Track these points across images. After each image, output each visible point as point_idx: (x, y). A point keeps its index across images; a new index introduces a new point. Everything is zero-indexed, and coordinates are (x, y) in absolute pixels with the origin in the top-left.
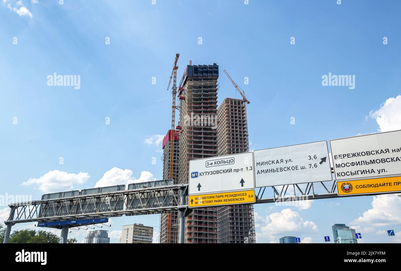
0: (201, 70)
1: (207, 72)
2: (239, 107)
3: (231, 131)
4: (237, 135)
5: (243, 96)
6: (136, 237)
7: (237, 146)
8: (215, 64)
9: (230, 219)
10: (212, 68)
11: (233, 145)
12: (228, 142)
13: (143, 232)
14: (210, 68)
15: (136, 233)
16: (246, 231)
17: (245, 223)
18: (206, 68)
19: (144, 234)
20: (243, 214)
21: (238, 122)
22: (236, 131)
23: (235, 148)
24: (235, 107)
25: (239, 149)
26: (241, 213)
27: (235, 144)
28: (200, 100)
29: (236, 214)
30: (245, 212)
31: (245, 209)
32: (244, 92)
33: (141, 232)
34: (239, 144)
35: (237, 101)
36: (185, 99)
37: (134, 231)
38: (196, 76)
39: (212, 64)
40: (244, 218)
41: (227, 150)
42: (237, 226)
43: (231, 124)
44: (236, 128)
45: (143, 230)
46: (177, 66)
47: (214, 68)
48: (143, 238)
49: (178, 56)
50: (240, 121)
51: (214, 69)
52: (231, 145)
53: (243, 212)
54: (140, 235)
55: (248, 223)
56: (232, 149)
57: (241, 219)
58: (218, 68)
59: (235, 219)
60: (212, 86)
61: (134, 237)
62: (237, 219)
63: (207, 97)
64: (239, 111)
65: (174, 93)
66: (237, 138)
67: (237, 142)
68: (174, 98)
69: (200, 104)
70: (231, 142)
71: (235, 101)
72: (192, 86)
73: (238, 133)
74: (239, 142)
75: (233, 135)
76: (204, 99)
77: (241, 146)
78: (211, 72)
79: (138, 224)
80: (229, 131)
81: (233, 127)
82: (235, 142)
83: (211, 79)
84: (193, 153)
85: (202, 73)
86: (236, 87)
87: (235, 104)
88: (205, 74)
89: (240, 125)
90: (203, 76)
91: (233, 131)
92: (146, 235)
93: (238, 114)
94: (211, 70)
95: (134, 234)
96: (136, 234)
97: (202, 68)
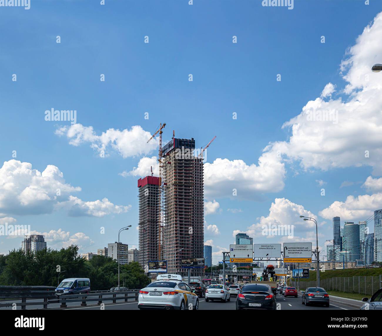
1: (187, 145)
8: (193, 139)
13: (123, 249)
14: (189, 142)
16: (200, 253)
17: (200, 248)
18: (186, 142)
19: (123, 250)
28: (182, 167)
33: (121, 248)
36: (171, 164)
37: (118, 248)
38: (180, 148)
39: (191, 139)
45: (123, 247)
47: (192, 141)
48: (123, 253)
51: (192, 143)
54: (121, 250)
57: (198, 245)
58: (194, 142)
62: (196, 245)
63: (187, 166)
69: (182, 170)
85: (183, 145)
90: (185, 148)
92: (124, 251)
94: (190, 144)
95: (118, 250)
97: (185, 142)
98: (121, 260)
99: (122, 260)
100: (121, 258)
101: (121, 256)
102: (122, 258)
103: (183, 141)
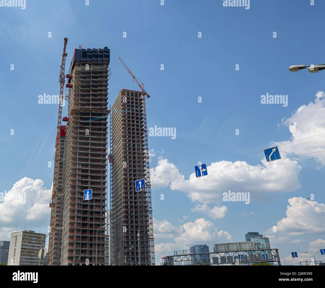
0: (91, 54)
1: (97, 56)
2: (136, 100)
3: (127, 125)
4: (133, 129)
5: (142, 89)
6: (26, 245)
7: (134, 141)
8: (106, 48)
9: (124, 222)
10: (102, 52)
11: (129, 141)
12: (123, 136)
13: (34, 240)
14: (100, 52)
15: (24, 240)
17: (141, 227)
18: (96, 52)
19: (35, 242)
20: (139, 217)
21: (135, 115)
22: (133, 125)
23: (131, 144)
24: (132, 99)
25: (136, 145)
26: (137, 215)
27: (131, 139)
28: (89, 87)
29: (132, 217)
30: (141, 214)
31: (141, 210)
32: (143, 85)
33: (31, 240)
34: (136, 139)
35: (134, 93)
36: (72, 87)
37: (23, 239)
38: (85, 61)
40: (140, 221)
41: (122, 146)
42: (132, 230)
43: (127, 117)
44: (133, 121)
45: (34, 237)
46: (66, 52)
47: (105, 51)
48: (33, 246)
49: (66, 40)
50: (137, 114)
51: (104, 53)
52: (127, 140)
53: (139, 215)
54: (30, 243)
55: (144, 227)
56: (127, 145)
58: (109, 52)
59: (129, 222)
60: (102, 72)
61: (22, 245)
62: (132, 222)
63: (96, 84)
64: (137, 103)
65: (62, 82)
66: (133, 133)
67: (133, 137)
68: (62, 87)
69: (89, 91)
70: (127, 136)
71: (132, 93)
72: (79, 71)
73: (135, 127)
74: (136, 137)
75: (129, 129)
76: (93, 86)
77: (138, 141)
78: (101, 57)
79: (28, 231)
80: (125, 125)
81: (129, 121)
82: (131, 136)
83: (102, 64)
84: (78, 146)
85: (91, 57)
86: (134, 77)
87: (132, 96)
88: (94, 59)
89: (137, 118)
90: (93, 61)
91: (129, 125)
92: (37, 243)
93: (135, 107)
94: (101, 54)
95: (23, 242)
96: (25, 242)
97: (92, 52)
98: (29, 259)
99: (33, 259)
100: (30, 256)
101: (30, 252)
102: (32, 256)
103: (88, 52)
